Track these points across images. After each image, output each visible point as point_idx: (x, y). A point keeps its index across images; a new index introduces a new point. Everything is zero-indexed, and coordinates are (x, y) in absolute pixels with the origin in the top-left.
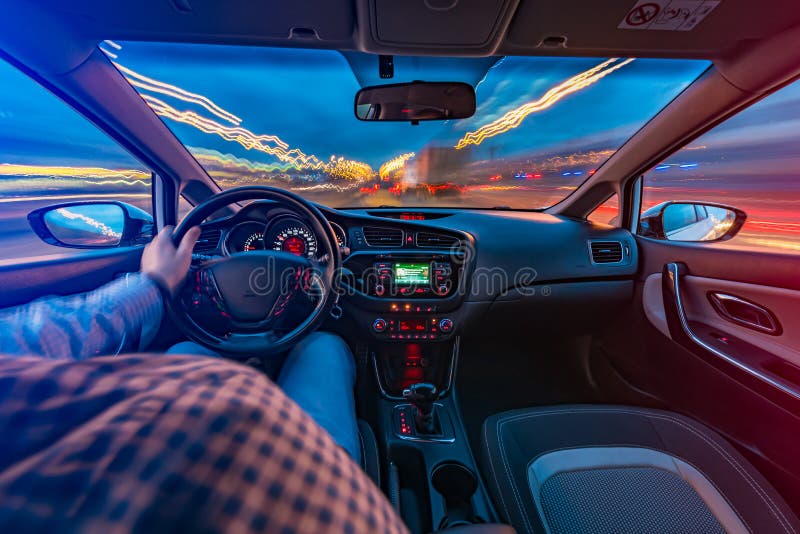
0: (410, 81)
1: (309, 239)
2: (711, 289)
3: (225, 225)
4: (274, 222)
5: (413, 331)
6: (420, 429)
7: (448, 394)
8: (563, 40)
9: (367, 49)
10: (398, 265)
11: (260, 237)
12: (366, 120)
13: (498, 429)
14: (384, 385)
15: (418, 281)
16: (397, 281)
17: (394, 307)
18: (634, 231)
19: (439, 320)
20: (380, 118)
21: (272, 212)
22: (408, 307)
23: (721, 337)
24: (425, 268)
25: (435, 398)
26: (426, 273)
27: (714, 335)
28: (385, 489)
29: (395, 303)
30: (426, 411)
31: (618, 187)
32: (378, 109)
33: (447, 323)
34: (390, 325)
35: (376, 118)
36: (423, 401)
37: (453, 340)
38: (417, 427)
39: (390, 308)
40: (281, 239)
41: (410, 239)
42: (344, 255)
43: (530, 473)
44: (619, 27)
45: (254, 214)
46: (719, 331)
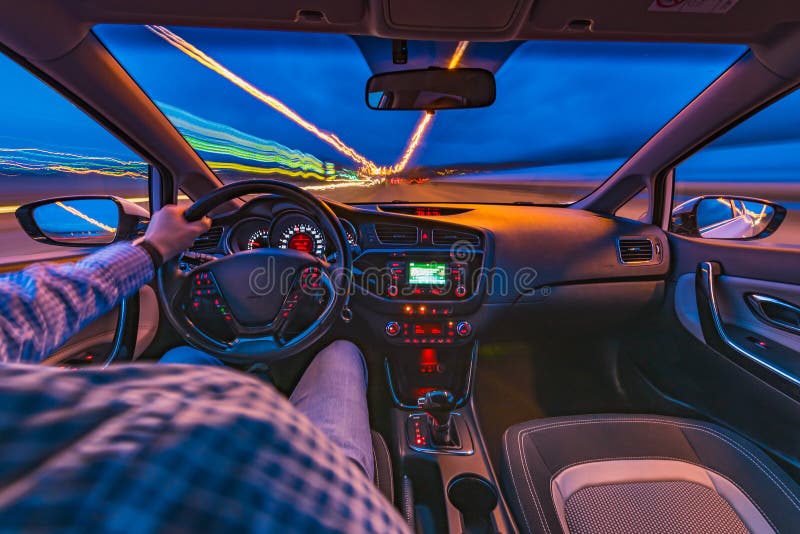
0: (426, 67)
1: (317, 237)
2: (748, 290)
3: (227, 221)
4: (279, 218)
5: (428, 336)
6: (436, 440)
7: (466, 402)
8: (589, 23)
9: (380, 33)
10: (412, 264)
11: (263, 234)
12: (378, 109)
13: (520, 439)
14: (397, 392)
15: (434, 281)
16: (411, 281)
17: (408, 309)
18: (665, 227)
19: (456, 323)
20: (394, 106)
21: (277, 208)
22: (422, 309)
23: (758, 342)
24: (442, 268)
25: (452, 407)
26: (443, 273)
27: (752, 340)
28: (399, 505)
29: (409, 304)
30: (442, 420)
31: (648, 181)
32: (390, 97)
33: (464, 326)
34: (403, 330)
35: (388, 107)
36: (440, 410)
37: (471, 345)
38: (433, 438)
39: (404, 310)
40: (287, 236)
41: (425, 237)
42: (355, 255)
43: (554, 487)
44: (650, 9)
45: (258, 209)
46: (756, 334)
